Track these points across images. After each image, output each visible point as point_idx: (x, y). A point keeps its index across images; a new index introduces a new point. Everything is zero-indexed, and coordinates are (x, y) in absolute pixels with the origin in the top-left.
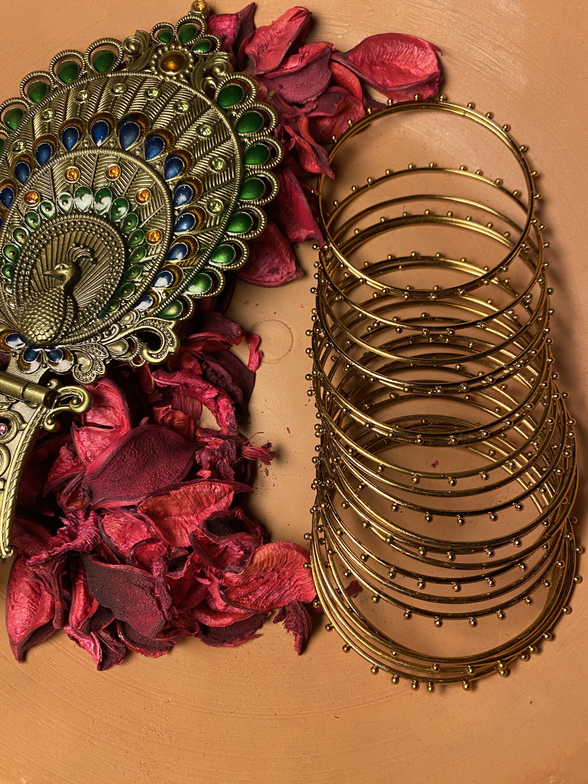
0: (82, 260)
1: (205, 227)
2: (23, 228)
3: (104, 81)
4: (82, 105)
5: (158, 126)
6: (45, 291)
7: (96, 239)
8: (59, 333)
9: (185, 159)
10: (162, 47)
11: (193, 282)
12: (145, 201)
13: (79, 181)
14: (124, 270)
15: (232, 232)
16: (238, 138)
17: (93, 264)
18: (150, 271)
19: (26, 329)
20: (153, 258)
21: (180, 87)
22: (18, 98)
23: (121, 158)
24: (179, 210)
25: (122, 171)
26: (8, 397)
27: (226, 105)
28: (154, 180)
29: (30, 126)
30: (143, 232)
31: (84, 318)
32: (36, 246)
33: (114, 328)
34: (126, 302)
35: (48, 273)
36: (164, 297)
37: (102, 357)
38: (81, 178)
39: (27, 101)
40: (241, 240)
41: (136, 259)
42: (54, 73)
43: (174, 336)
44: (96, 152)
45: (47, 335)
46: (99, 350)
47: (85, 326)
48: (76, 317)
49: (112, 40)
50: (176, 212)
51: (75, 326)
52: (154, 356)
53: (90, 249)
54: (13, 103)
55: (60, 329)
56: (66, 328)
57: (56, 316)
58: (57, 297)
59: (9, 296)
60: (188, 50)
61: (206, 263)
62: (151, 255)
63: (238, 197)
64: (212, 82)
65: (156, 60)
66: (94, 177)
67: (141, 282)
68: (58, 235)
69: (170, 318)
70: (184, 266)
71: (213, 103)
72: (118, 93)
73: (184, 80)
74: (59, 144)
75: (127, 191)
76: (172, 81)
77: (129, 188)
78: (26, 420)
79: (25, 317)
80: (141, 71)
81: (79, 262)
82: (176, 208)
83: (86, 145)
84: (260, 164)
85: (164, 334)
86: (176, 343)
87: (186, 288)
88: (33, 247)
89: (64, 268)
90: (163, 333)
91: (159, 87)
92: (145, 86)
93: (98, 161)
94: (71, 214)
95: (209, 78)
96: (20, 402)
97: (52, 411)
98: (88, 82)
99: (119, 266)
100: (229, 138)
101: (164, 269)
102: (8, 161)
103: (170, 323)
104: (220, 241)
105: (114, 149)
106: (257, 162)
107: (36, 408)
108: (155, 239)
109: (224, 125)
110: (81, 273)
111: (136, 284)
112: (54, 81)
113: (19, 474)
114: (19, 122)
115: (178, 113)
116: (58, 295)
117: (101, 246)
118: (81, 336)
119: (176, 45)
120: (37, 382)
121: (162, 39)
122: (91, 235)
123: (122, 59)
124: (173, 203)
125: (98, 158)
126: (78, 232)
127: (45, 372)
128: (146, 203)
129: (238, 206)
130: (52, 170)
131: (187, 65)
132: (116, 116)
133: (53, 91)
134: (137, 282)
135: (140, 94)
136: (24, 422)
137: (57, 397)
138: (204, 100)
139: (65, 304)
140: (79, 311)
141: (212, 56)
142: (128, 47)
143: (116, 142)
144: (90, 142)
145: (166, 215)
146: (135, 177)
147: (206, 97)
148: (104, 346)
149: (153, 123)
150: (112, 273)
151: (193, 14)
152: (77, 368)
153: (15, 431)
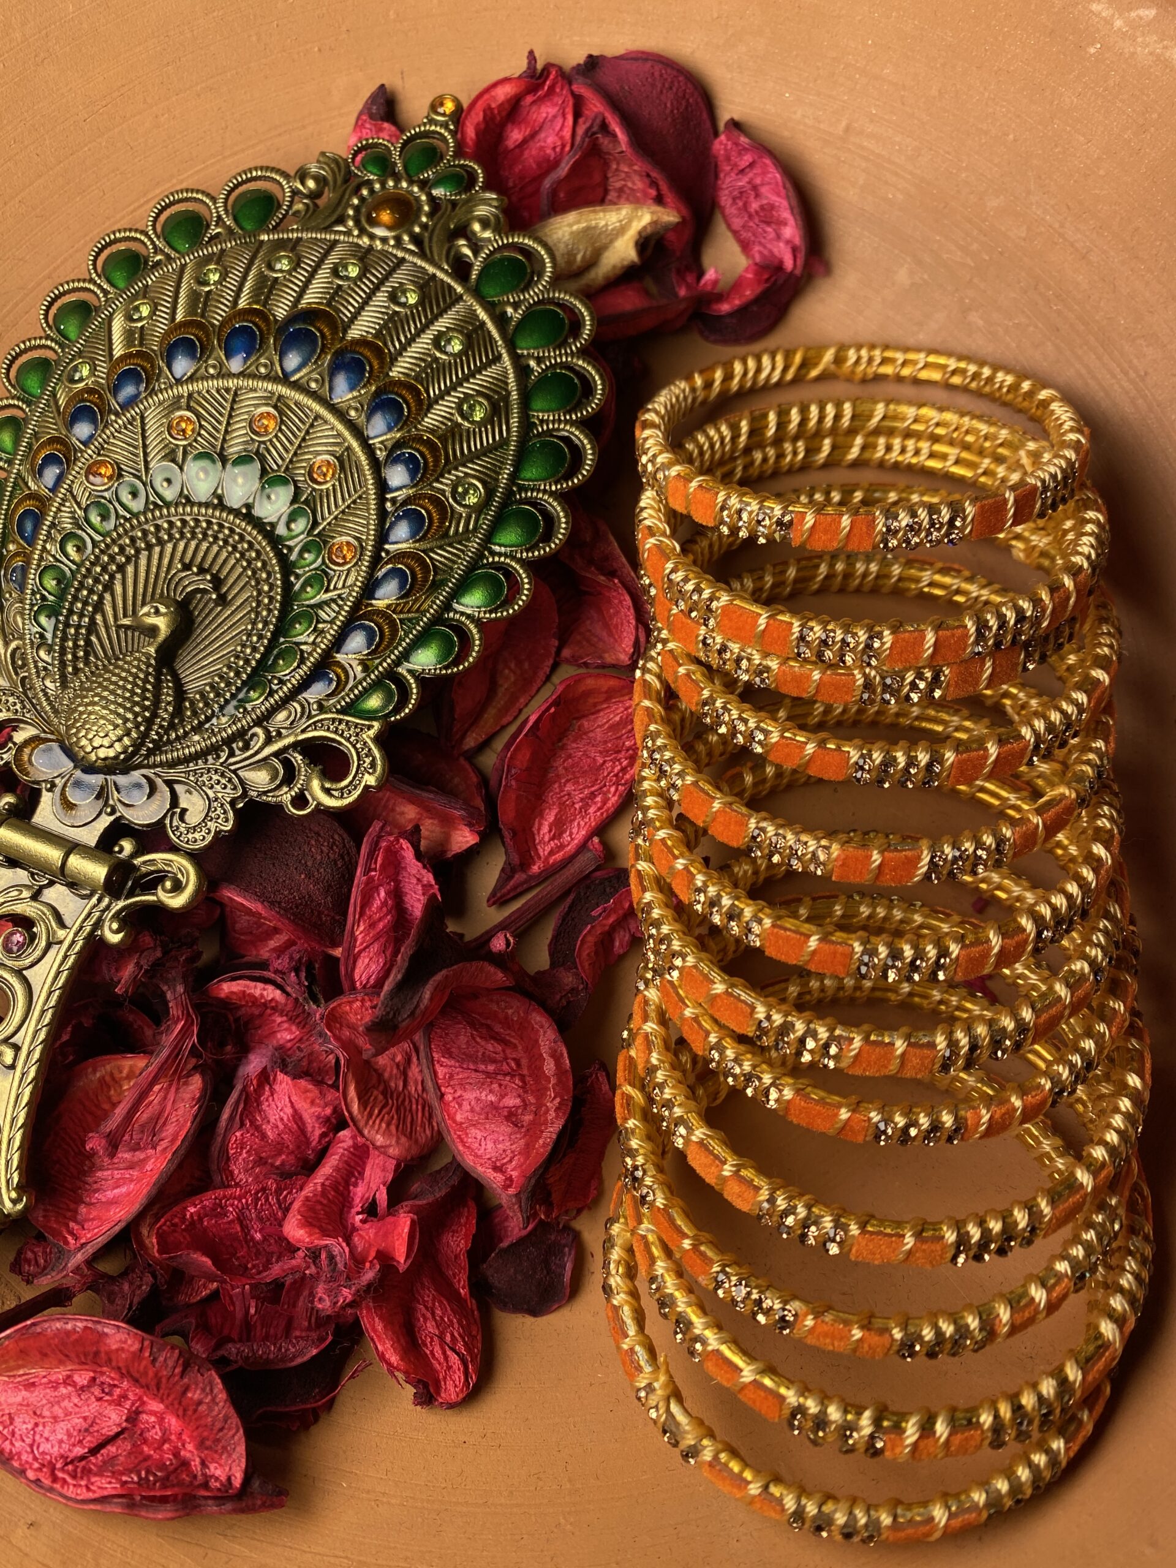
0: (194, 598)
1: (446, 534)
2: (80, 532)
3: (254, 247)
4: (210, 292)
5: (354, 333)
6: (118, 659)
7: (224, 554)
8: (143, 744)
9: (409, 397)
10: (369, 184)
11: (420, 642)
12: (326, 482)
13: (196, 440)
14: (279, 619)
15: (500, 545)
16: (516, 359)
17: (217, 605)
18: (332, 622)
19: (75, 734)
20: (339, 596)
21: (403, 260)
22: (84, 281)
23: (280, 397)
24: (394, 501)
25: (282, 422)
26: (33, 874)
27: (491, 292)
28: (345, 440)
29: (103, 334)
30: (319, 542)
31: (195, 714)
32: (104, 569)
33: (254, 735)
34: (281, 682)
35: (126, 622)
36: (360, 676)
37: (228, 794)
38: (199, 434)
39: (99, 286)
40: (519, 561)
41: (304, 596)
42: (155, 232)
43: (376, 753)
44: (231, 383)
45: (118, 747)
46: (223, 781)
47: (195, 730)
48: (179, 711)
49: (273, 170)
50: (388, 504)
51: (176, 731)
52: (335, 793)
53: (212, 575)
54: (75, 290)
55: (145, 735)
56: (157, 733)
57: (137, 709)
58: (141, 670)
59: (45, 669)
60: (421, 189)
61: (447, 607)
62: (335, 588)
63: (513, 477)
64: (467, 251)
65: (357, 209)
66: (227, 432)
67: (314, 643)
68: (149, 547)
69: (370, 715)
70: (401, 612)
71: (468, 290)
72: (281, 271)
73: (412, 247)
74: (160, 368)
75: (291, 461)
76: (386, 248)
77: (295, 454)
78: (68, 921)
79: (75, 710)
80: (327, 229)
81: (190, 603)
82: (388, 496)
83: (212, 371)
84: (558, 410)
85: (356, 749)
86: (379, 768)
87: (405, 656)
88: (98, 569)
89: (157, 612)
90: (354, 746)
91: (361, 259)
92: (333, 258)
93: (234, 401)
94: (177, 505)
95: (462, 242)
96: (58, 886)
97: (121, 904)
98: (223, 251)
99: (270, 611)
100: (498, 358)
101: (361, 618)
102: (56, 402)
103: (370, 727)
104: (476, 562)
105: (266, 378)
106: (554, 406)
107: (89, 897)
108: (344, 557)
109: (489, 332)
110: (192, 622)
111: (303, 647)
112: (155, 246)
113: (48, 1034)
114: (83, 326)
115: (397, 309)
116: (143, 667)
117: (233, 570)
118: (187, 751)
119: (397, 179)
120: (93, 843)
121: (370, 168)
122: (215, 548)
123: (290, 207)
124: (382, 487)
125: (236, 394)
126: (189, 541)
127: (112, 824)
128: (328, 485)
129: (513, 493)
130: (143, 418)
131: (418, 217)
132: (274, 316)
133: (153, 267)
134: (305, 643)
135: (324, 273)
136: (62, 924)
137: (133, 876)
138: (449, 286)
139: (158, 686)
140: (185, 699)
141: (468, 201)
142: (303, 183)
143: (272, 364)
144: (221, 364)
145: (368, 510)
146: (308, 433)
147: (452, 278)
148: (235, 772)
149: (346, 328)
150: (254, 623)
151: (432, 122)
152: (176, 817)
153: (43, 944)
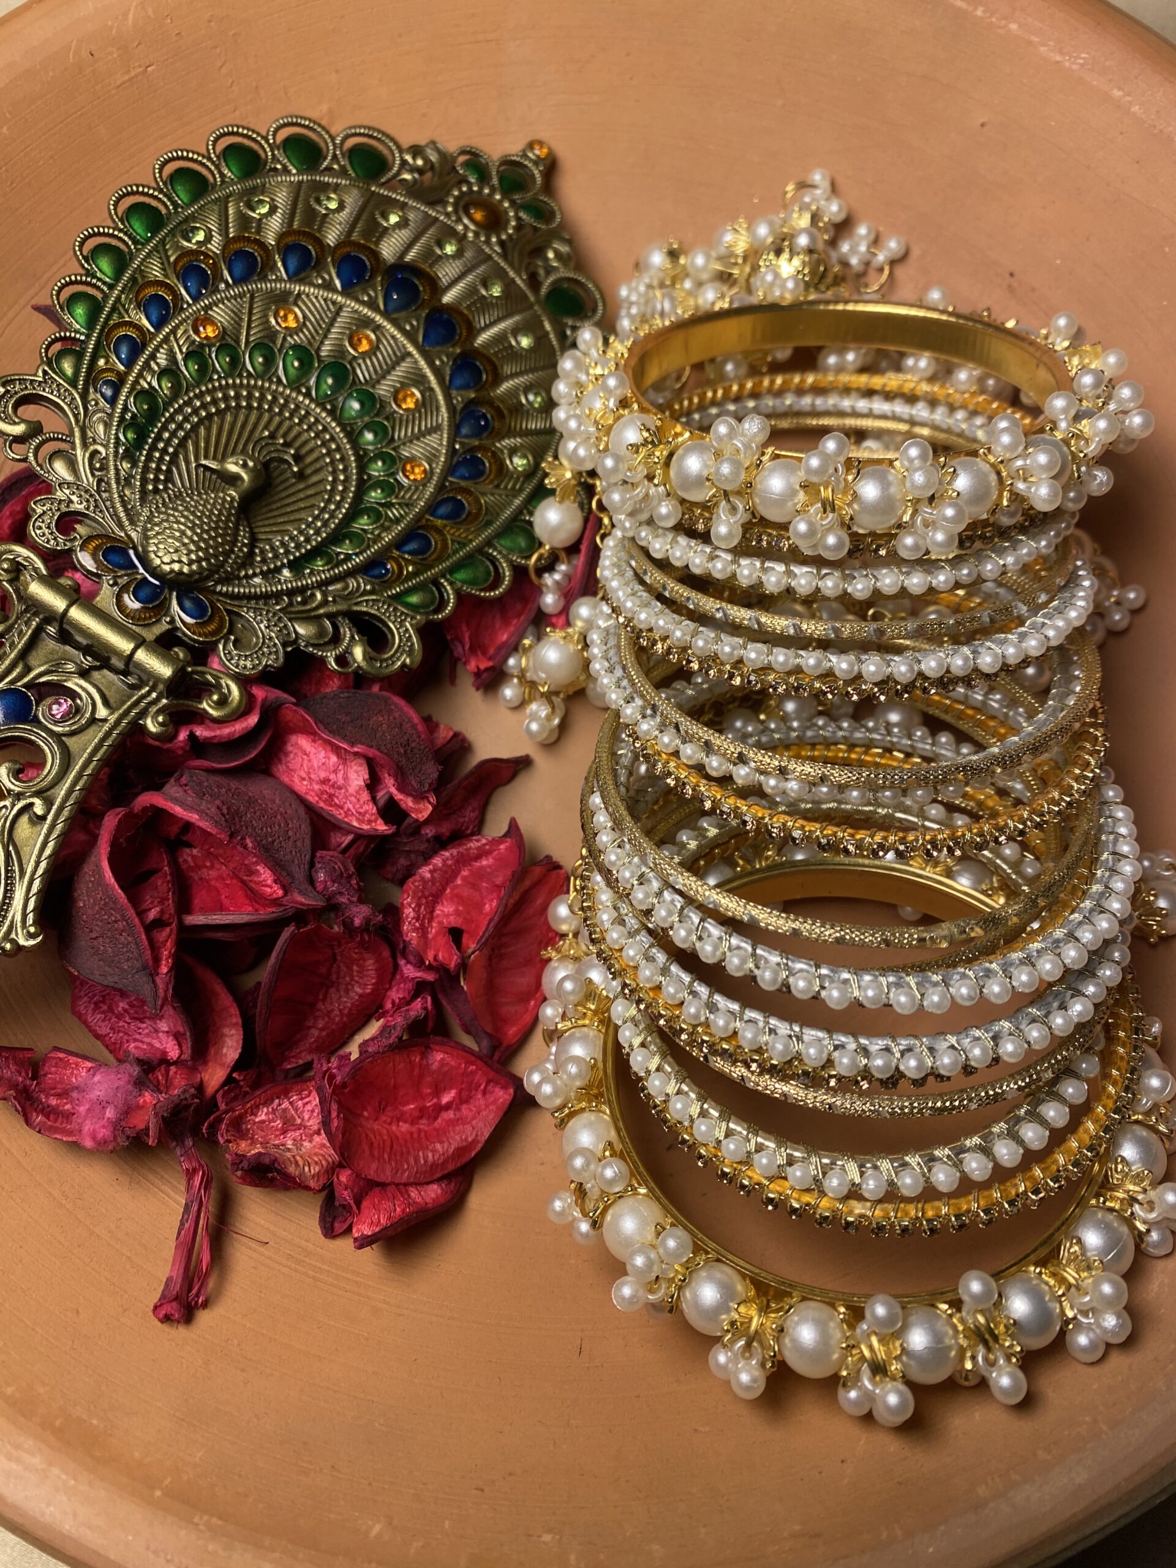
1: (499, 486)
3: (366, 194)
4: (326, 215)
5: (447, 299)
7: (307, 437)
9: (488, 367)
10: (470, 185)
11: (463, 563)
13: (297, 334)
21: (489, 257)
23: (380, 327)
24: (462, 444)
25: (378, 348)
29: (219, 209)
30: (394, 456)
32: (195, 412)
34: (348, 558)
35: (213, 465)
37: (282, 637)
38: (301, 330)
43: (415, 640)
44: (339, 299)
46: (280, 625)
47: (264, 575)
48: (251, 554)
49: (387, 135)
50: (458, 446)
52: (376, 663)
53: (294, 450)
54: (192, 159)
56: (231, 567)
57: (219, 540)
58: (225, 508)
59: (126, 479)
60: (511, 206)
61: (489, 543)
64: (541, 271)
65: (457, 198)
66: (326, 337)
68: (239, 408)
69: (414, 608)
70: (453, 534)
71: (538, 301)
73: (497, 249)
74: (275, 263)
75: (379, 382)
76: (477, 241)
77: (384, 377)
80: (431, 204)
81: (271, 466)
82: (459, 439)
83: (321, 281)
86: (415, 652)
87: (452, 570)
88: (189, 410)
89: (245, 466)
90: (397, 629)
93: (338, 315)
94: (270, 381)
95: (539, 263)
98: (338, 184)
99: (343, 497)
101: (421, 528)
103: (412, 618)
105: (370, 306)
107: (134, 687)
109: (552, 342)
110: (269, 483)
112: (274, 155)
116: (227, 506)
117: (314, 452)
119: (493, 190)
121: (471, 171)
122: (299, 428)
123: (399, 173)
124: (456, 430)
125: (340, 310)
126: (276, 414)
127: (168, 631)
130: (252, 297)
131: (506, 227)
132: (382, 258)
133: (271, 171)
135: (427, 241)
138: (524, 292)
139: (236, 527)
140: (255, 546)
141: (547, 232)
142: (414, 158)
143: (377, 297)
144: (331, 279)
146: (398, 364)
147: (527, 287)
149: (442, 292)
151: (525, 156)
152: (230, 642)
153: (88, 715)
